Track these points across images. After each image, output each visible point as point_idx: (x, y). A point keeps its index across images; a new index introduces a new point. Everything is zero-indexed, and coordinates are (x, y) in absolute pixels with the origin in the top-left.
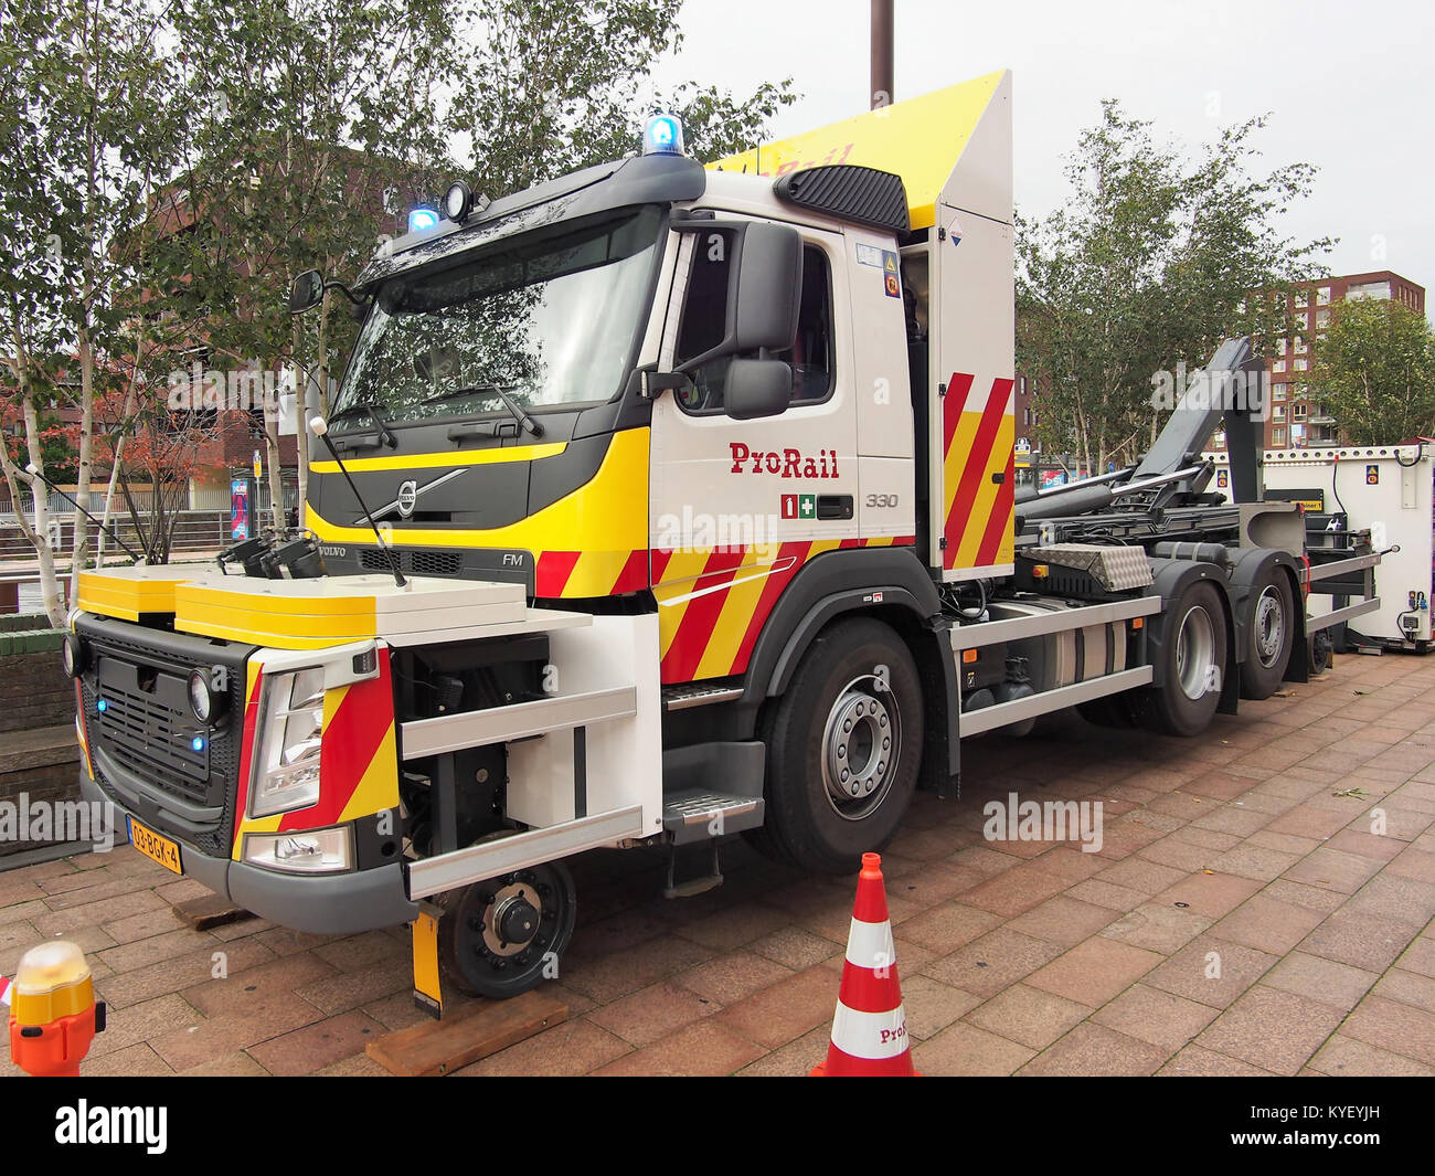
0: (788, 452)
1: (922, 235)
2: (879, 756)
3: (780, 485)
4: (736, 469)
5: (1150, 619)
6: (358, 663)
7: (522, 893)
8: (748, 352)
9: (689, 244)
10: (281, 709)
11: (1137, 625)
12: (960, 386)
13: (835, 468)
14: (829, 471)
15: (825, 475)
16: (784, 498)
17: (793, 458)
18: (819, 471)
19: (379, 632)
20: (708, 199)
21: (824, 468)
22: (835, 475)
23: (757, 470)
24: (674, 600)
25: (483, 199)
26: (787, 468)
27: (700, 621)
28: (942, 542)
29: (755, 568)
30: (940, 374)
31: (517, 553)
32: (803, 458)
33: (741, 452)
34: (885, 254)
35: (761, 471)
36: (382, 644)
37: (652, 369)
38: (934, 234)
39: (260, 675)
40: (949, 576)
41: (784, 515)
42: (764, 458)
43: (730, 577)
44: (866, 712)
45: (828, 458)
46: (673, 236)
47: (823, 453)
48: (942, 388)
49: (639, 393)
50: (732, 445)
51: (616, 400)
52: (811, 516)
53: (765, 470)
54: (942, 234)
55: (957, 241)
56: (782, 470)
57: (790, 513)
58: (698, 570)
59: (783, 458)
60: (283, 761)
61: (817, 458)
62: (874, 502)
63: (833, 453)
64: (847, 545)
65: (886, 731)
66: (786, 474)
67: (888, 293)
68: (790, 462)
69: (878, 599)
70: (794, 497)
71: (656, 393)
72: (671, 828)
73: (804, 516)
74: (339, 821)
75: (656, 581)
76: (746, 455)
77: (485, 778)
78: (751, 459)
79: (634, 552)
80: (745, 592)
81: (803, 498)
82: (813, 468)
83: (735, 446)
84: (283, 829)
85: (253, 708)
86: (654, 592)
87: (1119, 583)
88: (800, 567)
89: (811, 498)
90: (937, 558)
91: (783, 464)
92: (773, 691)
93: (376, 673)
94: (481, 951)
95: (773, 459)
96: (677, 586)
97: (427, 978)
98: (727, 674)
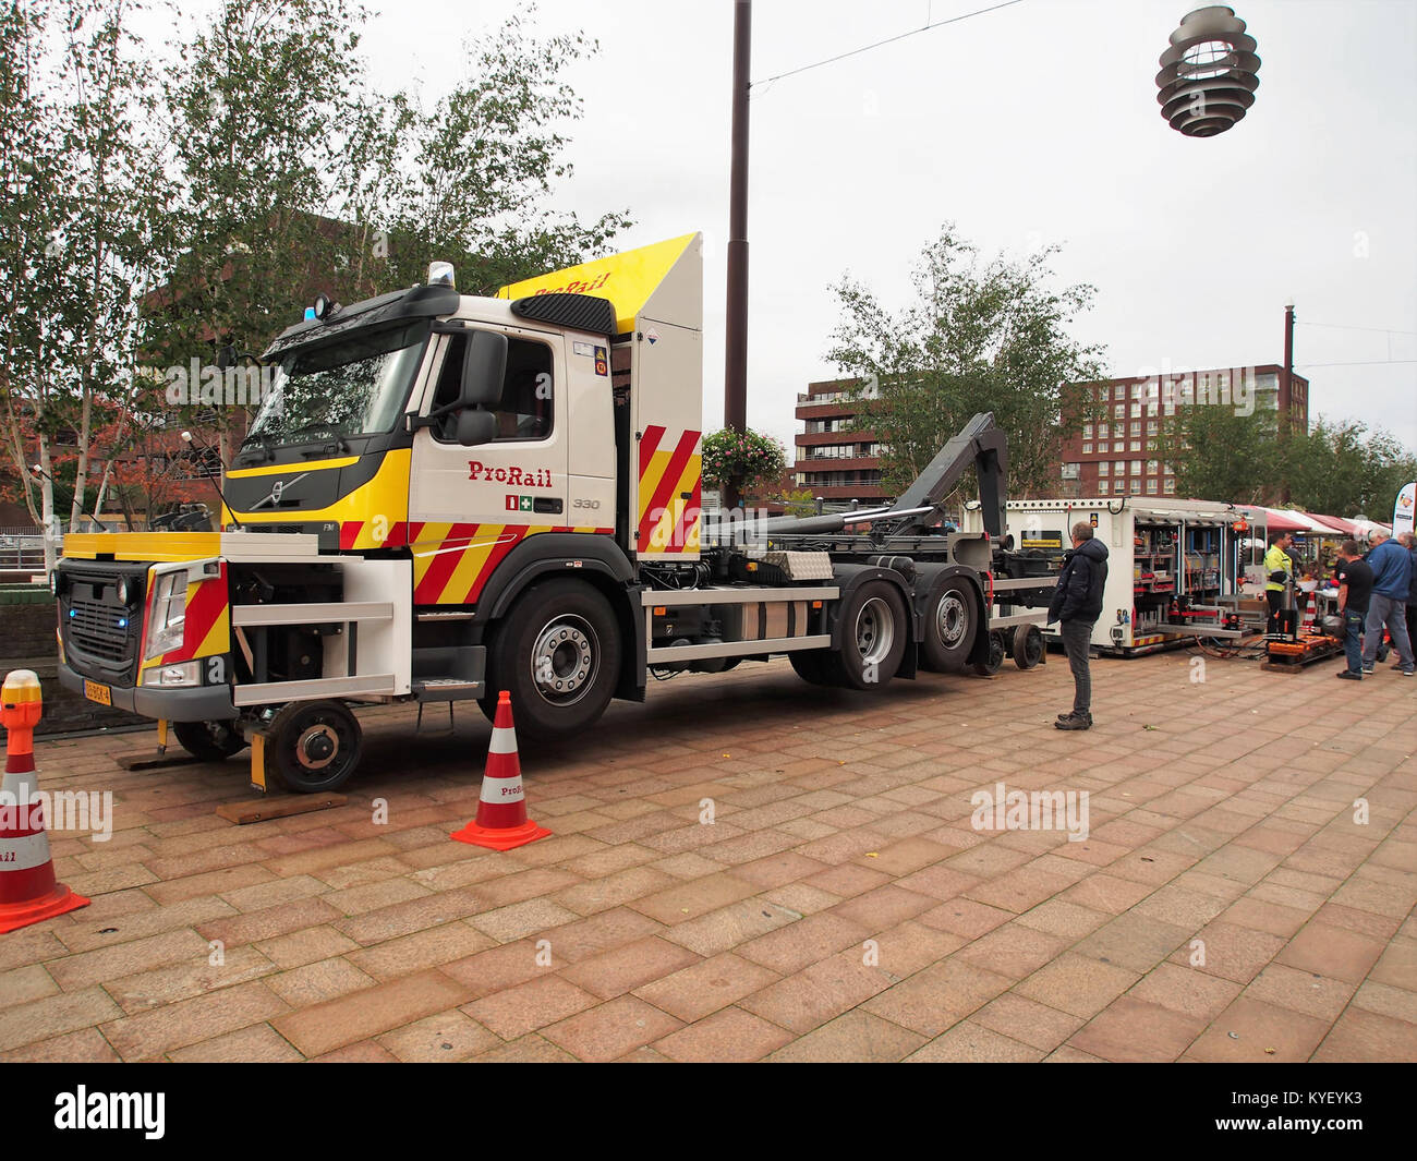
0: (512, 469)
1: (628, 337)
2: (582, 667)
3: (505, 489)
4: (473, 477)
5: (830, 603)
6: (207, 568)
7: (325, 731)
8: (472, 407)
9: (445, 341)
10: (167, 595)
11: (815, 606)
12: (654, 435)
13: (549, 481)
14: (544, 482)
15: (540, 484)
16: (508, 497)
17: (516, 473)
18: (536, 482)
19: (222, 553)
20: (460, 314)
21: (540, 481)
22: (549, 485)
23: (488, 478)
24: (425, 555)
25: (337, 306)
26: (511, 479)
27: (442, 569)
28: (637, 534)
29: (485, 538)
30: (638, 425)
31: (331, 523)
32: (524, 474)
33: (477, 467)
34: (597, 349)
35: (491, 479)
36: (223, 560)
37: (414, 415)
38: (635, 336)
39: (155, 576)
40: (641, 557)
41: (508, 507)
42: (494, 472)
43: (467, 543)
44: (569, 637)
45: (544, 474)
46: (434, 337)
47: (540, 471)
48: (638, 435)
49: (405, 429)
50: (470, 463)
51: (391, 432)
52: (529, 509)
53: (495, 479)
54: (640, 337)
55: (652, 341)
56: (507, 480)
57: (512, 506)
58: (443, 537)
59: (508, 472)
60: (167, 626)
61: (536, 474)
62: (579, 504)
63: (548, 472)
64: (556, 530)
65: (587, 652)
66: (510, 482)
67: (597, 373)
68: (515, 475)
69: (578, 564)
70: (516, 498)
71: (416, 428)
72: (416, 691)
73: (522, 508)
74: (194, 657)
75: (412, 541)
76: (481, 469)
77: (307, 662)
78: (484, 472)
79: (397, 523)
80: (477, 553)
81: (523, 498)
82: (532, 480)
83: (472, 464)
84: (163, 665)
85: (150, 595)
86: (412, 549)
87: (798, 575)
88: (519, 541)
89: (529, 499)
90: (633, 545)
91: (508, 476)
92: (494, 615)
93: (218, 576)
94: (296, 764)
95: (501, 473)
96: (427, 545)
97: (258, 775)
98: (461, 602)
